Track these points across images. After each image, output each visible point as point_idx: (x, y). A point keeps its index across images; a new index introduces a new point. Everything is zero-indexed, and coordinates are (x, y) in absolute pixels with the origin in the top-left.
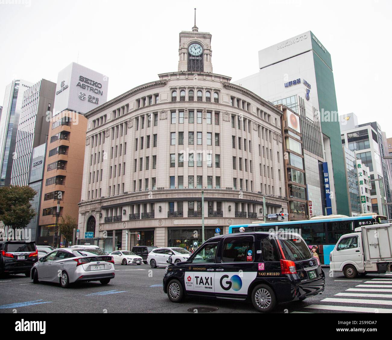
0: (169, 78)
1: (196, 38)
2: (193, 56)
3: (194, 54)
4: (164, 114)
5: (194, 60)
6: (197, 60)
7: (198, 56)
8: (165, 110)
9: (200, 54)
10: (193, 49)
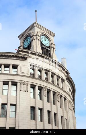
0: (30, 55)
1: (45, 32)
2: (44, 45)
3: (44, 44)
4: (25, 86)
5: (44, 48)
6: (47, 50)
7: (47, 47)
8: (26, 82)
9: (48, 45)
10: (43, 40)
